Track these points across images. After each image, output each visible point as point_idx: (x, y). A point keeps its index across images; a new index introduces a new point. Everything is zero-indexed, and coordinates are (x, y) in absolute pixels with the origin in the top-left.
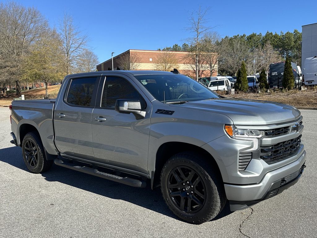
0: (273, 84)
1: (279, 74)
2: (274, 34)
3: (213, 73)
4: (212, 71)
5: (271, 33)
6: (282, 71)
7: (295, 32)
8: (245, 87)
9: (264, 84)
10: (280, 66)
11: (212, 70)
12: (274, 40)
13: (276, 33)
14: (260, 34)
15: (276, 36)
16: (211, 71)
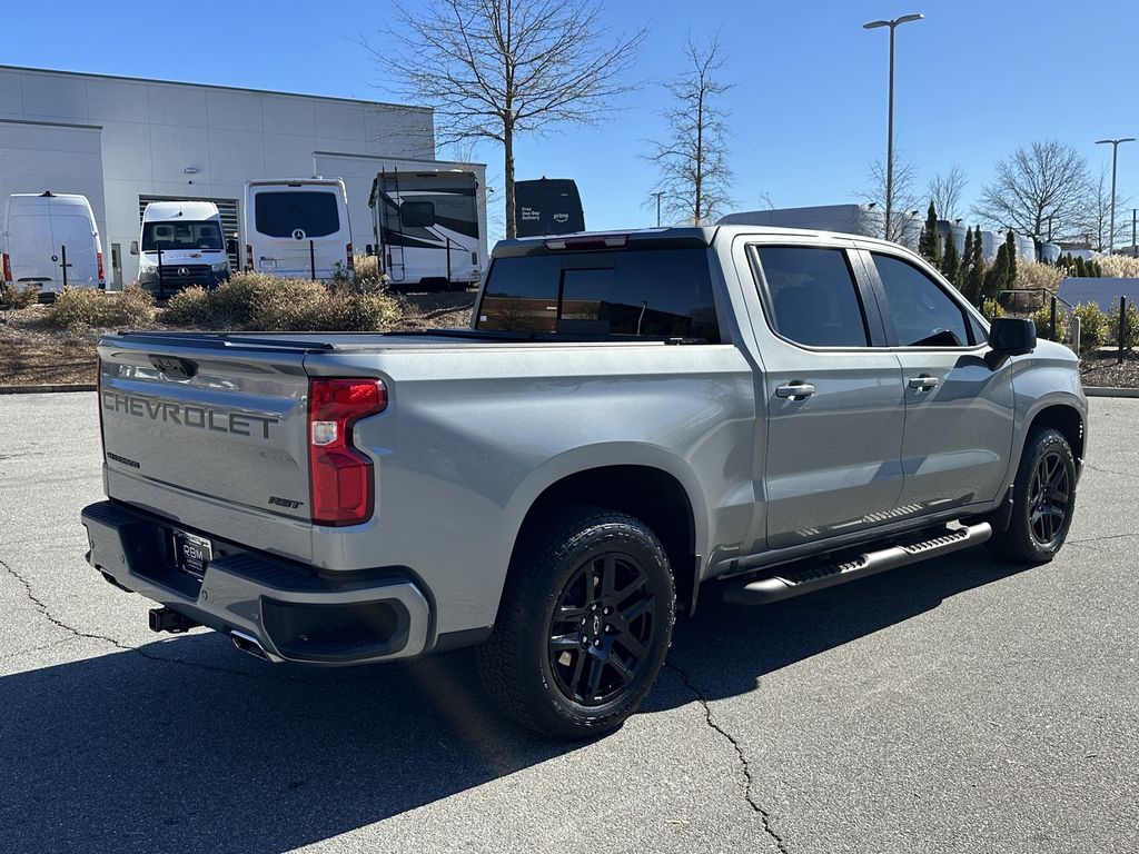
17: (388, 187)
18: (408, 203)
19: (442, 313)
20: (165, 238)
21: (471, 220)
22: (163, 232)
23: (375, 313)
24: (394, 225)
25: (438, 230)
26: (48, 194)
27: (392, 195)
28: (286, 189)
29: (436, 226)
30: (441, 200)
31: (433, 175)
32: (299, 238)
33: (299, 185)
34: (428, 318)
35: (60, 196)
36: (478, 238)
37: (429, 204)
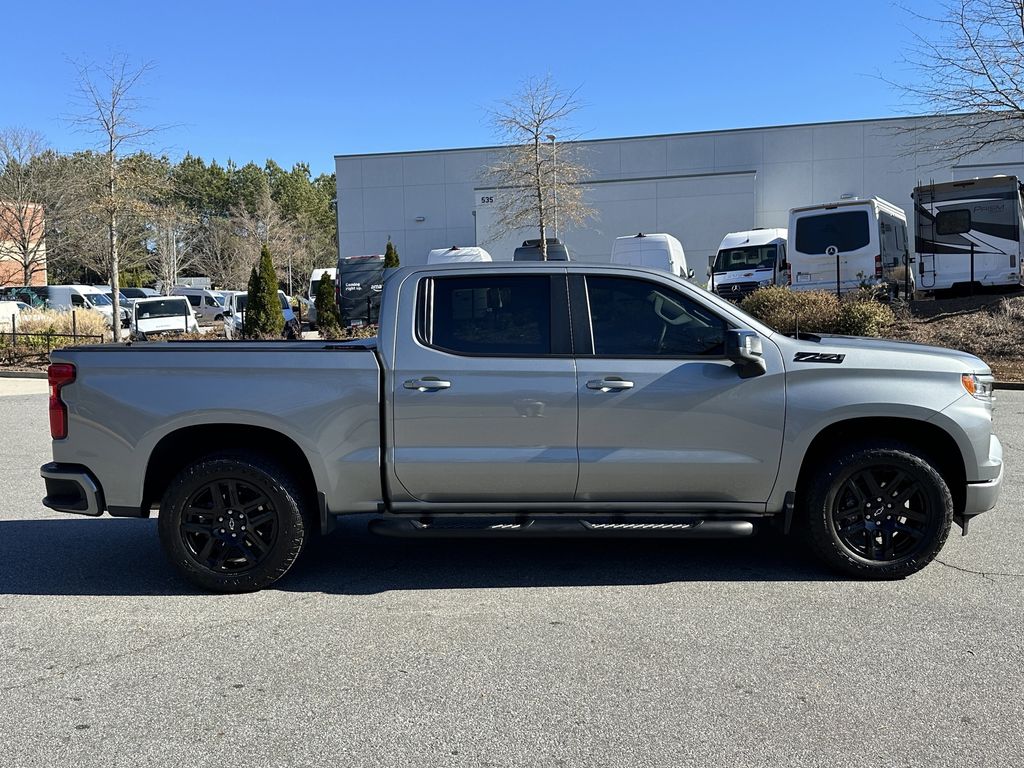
0: (349, 315)
1: (366, 287)
2: (208, 165)
3: (33, 271)
4: (31, 267)
5: (199, 160)
6: (372, 280)
7: (268, 167)
8: (277, 323)
9: (331, 315)
10: (366, 267)
11: (30, 263)
12: (210, 183)
13: (214, 161)
14: (163, 158)
15: (215, 172)
16: (26, 267)
17: (924, 200)
18: (943, 213)
19: (945, 317)
20: (739, 261)
21: (1011, 224)
22: (738, 256)
23: (867, 318)
24: (928, 235)
25: (973, 235)
26: (640, 236)
27: (927, 206)
28: (824, 212)
29: (972, 232)
30: (978, 207)
31: (971, 183)
32: (832, 254)
33: (835, 207)
34: (926, 323)
35: (650, 236)
36: (1018, 240)
37: (965, 211)
